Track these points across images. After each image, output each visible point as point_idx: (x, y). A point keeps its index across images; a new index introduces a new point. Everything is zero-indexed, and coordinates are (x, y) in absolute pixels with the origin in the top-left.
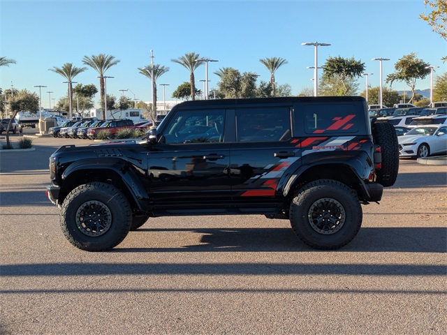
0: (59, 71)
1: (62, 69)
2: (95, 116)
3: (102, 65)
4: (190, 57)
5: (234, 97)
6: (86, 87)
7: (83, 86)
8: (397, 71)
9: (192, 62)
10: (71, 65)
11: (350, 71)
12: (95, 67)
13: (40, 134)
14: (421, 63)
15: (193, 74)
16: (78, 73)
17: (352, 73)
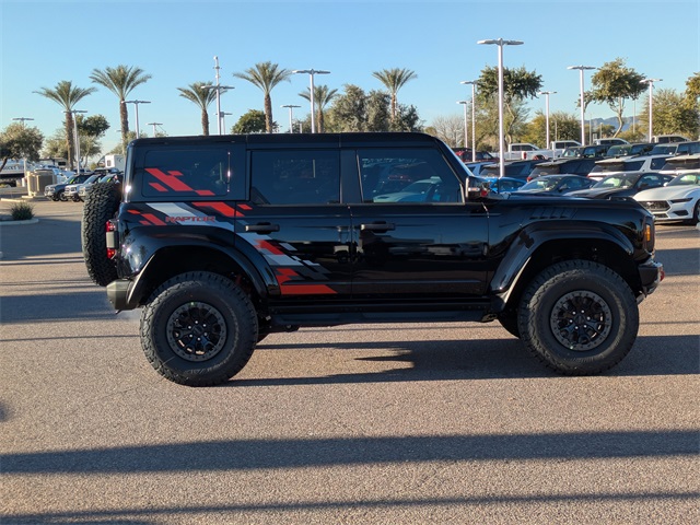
0: (50, 94)
1: (55, 90)
2: (113, 165)
3: (123, 82)
4: (263, 69)
5: (355, 130)
6: (90, 119)
7: (85, 118)
8: (596, 88)
9: (268, 76)
10: (69, 85)
11: (519, 88)
12: (111, 87)
13: (30, 197)
14: (632, 73)
15: (268, 96)
16: (81, 96)
17: (522, 92)
